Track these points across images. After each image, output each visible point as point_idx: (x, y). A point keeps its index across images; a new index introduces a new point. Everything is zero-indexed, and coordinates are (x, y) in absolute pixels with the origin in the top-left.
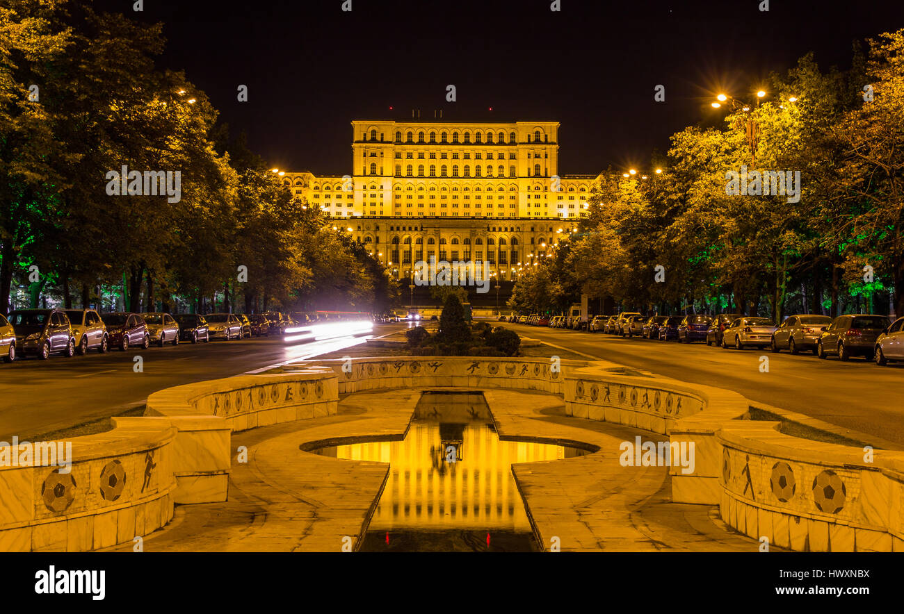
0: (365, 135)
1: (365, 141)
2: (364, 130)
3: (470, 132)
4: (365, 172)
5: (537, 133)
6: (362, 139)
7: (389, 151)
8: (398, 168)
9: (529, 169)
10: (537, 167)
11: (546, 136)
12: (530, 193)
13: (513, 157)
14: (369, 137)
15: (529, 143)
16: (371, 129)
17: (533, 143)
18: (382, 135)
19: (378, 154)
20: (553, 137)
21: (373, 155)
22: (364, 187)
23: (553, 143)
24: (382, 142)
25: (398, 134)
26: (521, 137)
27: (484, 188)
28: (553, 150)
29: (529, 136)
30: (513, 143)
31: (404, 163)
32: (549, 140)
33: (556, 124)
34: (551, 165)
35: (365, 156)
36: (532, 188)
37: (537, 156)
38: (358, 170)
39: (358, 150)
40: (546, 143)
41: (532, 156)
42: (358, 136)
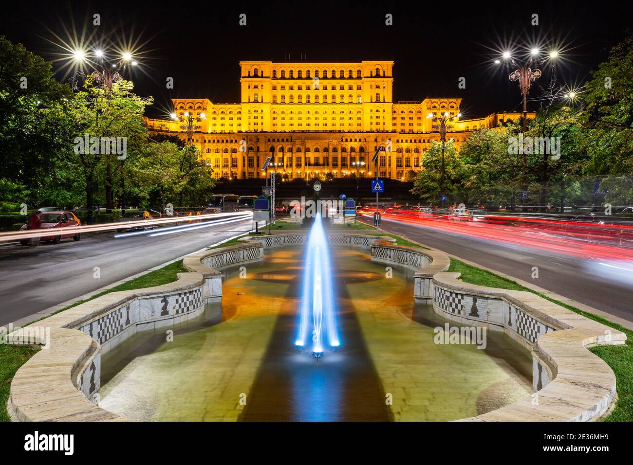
0: (249, 72)
1: (249, 77)
2: (249, 69)
3: (327, 70)
4: (249, 100)
5: (378, 70)
6: (247, 75)
7: (268, 83)
8: (274, 97)
9: (372, 97)
10: (378, 95)
11: (384, 72)
12: (372, 115)
13: (359, 88)
14: (252, 74)
15: (371, 77)
16: (254, 68)
17: (375, 77)
18: (262, 72)
19: (259, 87)
20: (389, 73)
21: (256, 87)
22: (249, 111)
23: (389, 77)
24: (262, 77)
25: (274, 72)
26: (366, 73)
28: (388, 83)
29: (371, 72)
30: (359, 78)
31: (279, 93)
32: (386, 75)
33: (391, 63)
34: (387, 93)
35: (249, 87)
36: (374, 111)
37: (378, 87)
38: (244, 98)
39: (244, 82)
40: (384, 76)
41: (374, 87)
42: (244, 73)
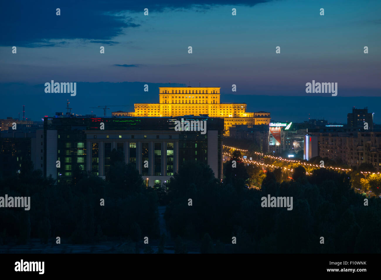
0: (163, 91)
1: (163, 93)
2: (163, 90)
3: (194, 90)
4: (163, 103)
5: (214, 91)
6: (162, 93)
7: (170, 96)
8: (173, 101)
9: (211, 101)
10: (214, 101)
11: (217, 92)
12: (212, 109)
13: (207, 97)
14: (164, 92)
15: (212, 94)
16: (165, 90)
17: (213, 94)
18: (168, 91)
19: (167, 97)
20: (219, 92)
21: (166, 97)
22: (163, 107)
23: (218, 94)
24: (168, 94)
25: (173, 91)
26: (209, 92)
27: (198, 107)
28: (218, 96)
29: (211, 91)
30: (207, 93)
31: (175, 99)
32: (217, 93)
33: (219, 88)
34: (218, 100)
35: (163, 98)
36: (212, 107)
37: (214, 98)
38: (161, 102)
39: (161, 96)
40: (217, 94)
41: (212, 98)
42: (161, 92)
